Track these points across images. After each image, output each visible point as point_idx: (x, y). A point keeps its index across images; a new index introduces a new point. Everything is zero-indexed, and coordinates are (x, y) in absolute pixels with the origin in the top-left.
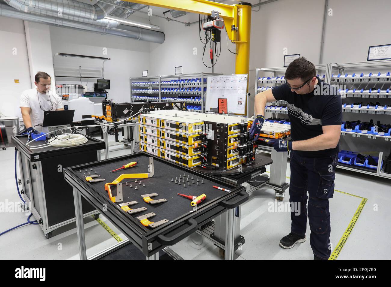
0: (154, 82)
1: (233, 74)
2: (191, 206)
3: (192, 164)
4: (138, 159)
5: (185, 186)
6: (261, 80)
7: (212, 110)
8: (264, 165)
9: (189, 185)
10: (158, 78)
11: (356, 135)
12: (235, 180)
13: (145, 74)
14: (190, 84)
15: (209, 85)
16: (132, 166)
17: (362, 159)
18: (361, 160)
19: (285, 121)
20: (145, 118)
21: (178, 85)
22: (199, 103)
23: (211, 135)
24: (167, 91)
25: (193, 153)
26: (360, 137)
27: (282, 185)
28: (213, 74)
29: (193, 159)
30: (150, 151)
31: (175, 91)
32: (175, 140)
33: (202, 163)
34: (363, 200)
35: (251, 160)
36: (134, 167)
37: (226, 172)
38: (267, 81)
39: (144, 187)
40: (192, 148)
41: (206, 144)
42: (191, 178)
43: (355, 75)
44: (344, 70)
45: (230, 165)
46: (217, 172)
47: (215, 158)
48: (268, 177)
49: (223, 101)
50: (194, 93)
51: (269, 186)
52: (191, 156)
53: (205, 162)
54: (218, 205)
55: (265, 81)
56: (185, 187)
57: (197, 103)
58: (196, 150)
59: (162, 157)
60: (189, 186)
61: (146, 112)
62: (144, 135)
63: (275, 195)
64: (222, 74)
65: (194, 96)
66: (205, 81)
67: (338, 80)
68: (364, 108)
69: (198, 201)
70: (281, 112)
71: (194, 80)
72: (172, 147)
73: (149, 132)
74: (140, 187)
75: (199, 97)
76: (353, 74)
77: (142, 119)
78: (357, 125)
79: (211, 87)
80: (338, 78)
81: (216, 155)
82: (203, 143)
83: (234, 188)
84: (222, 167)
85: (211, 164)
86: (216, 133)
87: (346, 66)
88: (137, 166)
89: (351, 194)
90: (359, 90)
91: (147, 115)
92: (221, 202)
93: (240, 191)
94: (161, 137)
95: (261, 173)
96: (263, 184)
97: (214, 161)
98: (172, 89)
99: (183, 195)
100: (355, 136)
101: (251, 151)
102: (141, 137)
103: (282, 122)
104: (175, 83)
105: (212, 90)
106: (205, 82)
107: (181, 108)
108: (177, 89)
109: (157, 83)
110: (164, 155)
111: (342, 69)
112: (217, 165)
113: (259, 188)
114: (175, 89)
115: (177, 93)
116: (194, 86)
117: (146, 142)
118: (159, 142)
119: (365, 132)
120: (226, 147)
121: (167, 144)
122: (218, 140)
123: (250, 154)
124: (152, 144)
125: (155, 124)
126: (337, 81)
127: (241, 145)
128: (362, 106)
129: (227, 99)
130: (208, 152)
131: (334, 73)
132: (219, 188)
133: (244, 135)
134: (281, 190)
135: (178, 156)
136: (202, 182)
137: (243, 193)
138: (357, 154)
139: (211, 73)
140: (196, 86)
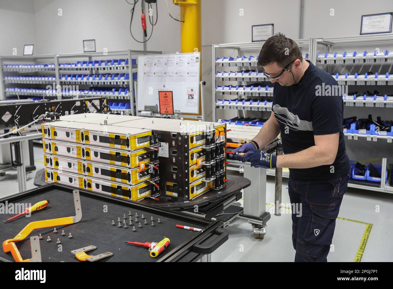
0: (46, 65)
1: (177, 53)
2: (151, 257)
3: (137, 196)
4: (48, 194)
5: (134, 229)
6: (220, 61)
7: (147, 108)
8: (239, 188)
9: (141, 227)
10: (53, 58)
11: (353, 137)
12: (202, 214)
13: (29, 51)
14: (111, 68)
15: (141, 70)
16: (41, 208)
17: (361, 170)
18: (360, 172)
19: (257, 121)
20: (54, 128)
21: (90, 70)
22: (126, 98)
23: (164, 150)
24: (72, 79)
25: (138, 178)
26: (357, 139)
27: (261, 216)
28: (145, 52)
29: (139, 188)
30: (64, 180)
31: (85, 79)
32: (108, 161)
33: (153, 193)
34: (367, 226)
35: (222, 183)
36: (45, 208)
37: (189, 203)
38: (229, 64)
39: (71, 238)
40: (136, 172)
41: (157, 164)
42: (141, 216)
43: (347, 55)
44: (332, 46)
45: (193, 193)
46: (176, 204)
47: (171, 184)
48: (241, 206)
49: (166, 94)
50: (117, 83)
51: (243, 219)
52: (136, 183)
53: (157, 191)
54: (188, 251)
55: (226, 63)
56: (135, 231)
57: (122, 98)
58: (143, 174)
59: (87, 188)
60: (140, 229)
61: (53, 118)
62: (52, 157)
63: (253, 231)
64: (160, 53)
65: (117, 88)
66: (134, 63)
67: (326, 61)
68: (360, 99)
69: (160, 249)
70: (251, 108)
71: (116, 61)
72: (104, 172)
73: (62, 150)
74: (64, 239)
75: (125, 88)
76: (343, 53)
77: (49, 130)
78: (352, 123)
79: (145, 73)
80: (325, 59)
81: (172, 180)
82: (152, 163)
83: (207, 224)
84: (183, 196)
85: (165, 193)
86: (170, 146)
87: (334, 42)
88: (49, 208)
89: (352, 219)
90: (353, 74)
91: (54, 124)
92: (192, 246)
93: (216, 228)
94: (85, 158)
95: (235, 200)
96: (234, 217)
97: (170, 189)
98: (80, 76)
99: (136, 243)
100: (351, 138)
101: (222, 170)
102: (47, 160)
103: (254, 124)
104: (85, 66)
105: (147, 77)
106: (135, 65)
107: (101, 107)
108: (88, 76)
109: (53, 66)
110: (89, 185)
111: (329, 46)
112: (175, 195)
113: (229, 224)
114: (85, 76)
115: (88, 84)
116: (116, 71)
117: (56, 167)
118: (80, 166)
119: (362, 133)
120: (187, 167)
121: (95, 168)
122: (175, 156)
123: (220, 174)
124: (69, 169)
125: (73, 138)
126: (324, 63)
127: (208, 162)
128: (357, 96)
129: (172, 92)
130: (161, 175)
131: (320, 51)
132: (185, 227)
133: (211, 148)
134: (260, 223)
135: (113, 186)
136: (159, 221)
137: (219, 230)
138: (355, 163)
139: (142, 49)
140: (120, 71)
